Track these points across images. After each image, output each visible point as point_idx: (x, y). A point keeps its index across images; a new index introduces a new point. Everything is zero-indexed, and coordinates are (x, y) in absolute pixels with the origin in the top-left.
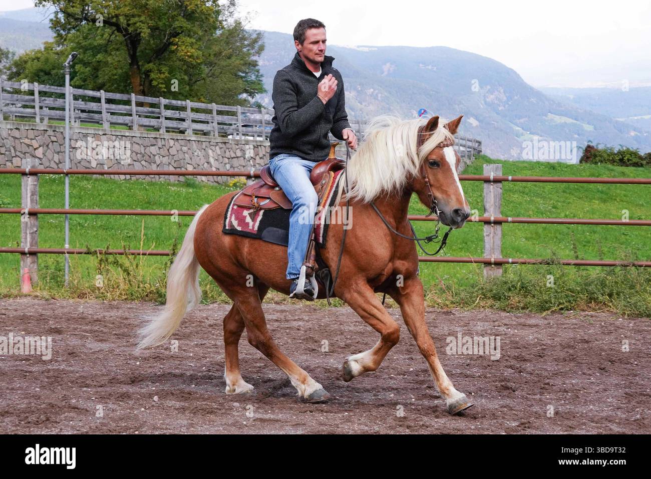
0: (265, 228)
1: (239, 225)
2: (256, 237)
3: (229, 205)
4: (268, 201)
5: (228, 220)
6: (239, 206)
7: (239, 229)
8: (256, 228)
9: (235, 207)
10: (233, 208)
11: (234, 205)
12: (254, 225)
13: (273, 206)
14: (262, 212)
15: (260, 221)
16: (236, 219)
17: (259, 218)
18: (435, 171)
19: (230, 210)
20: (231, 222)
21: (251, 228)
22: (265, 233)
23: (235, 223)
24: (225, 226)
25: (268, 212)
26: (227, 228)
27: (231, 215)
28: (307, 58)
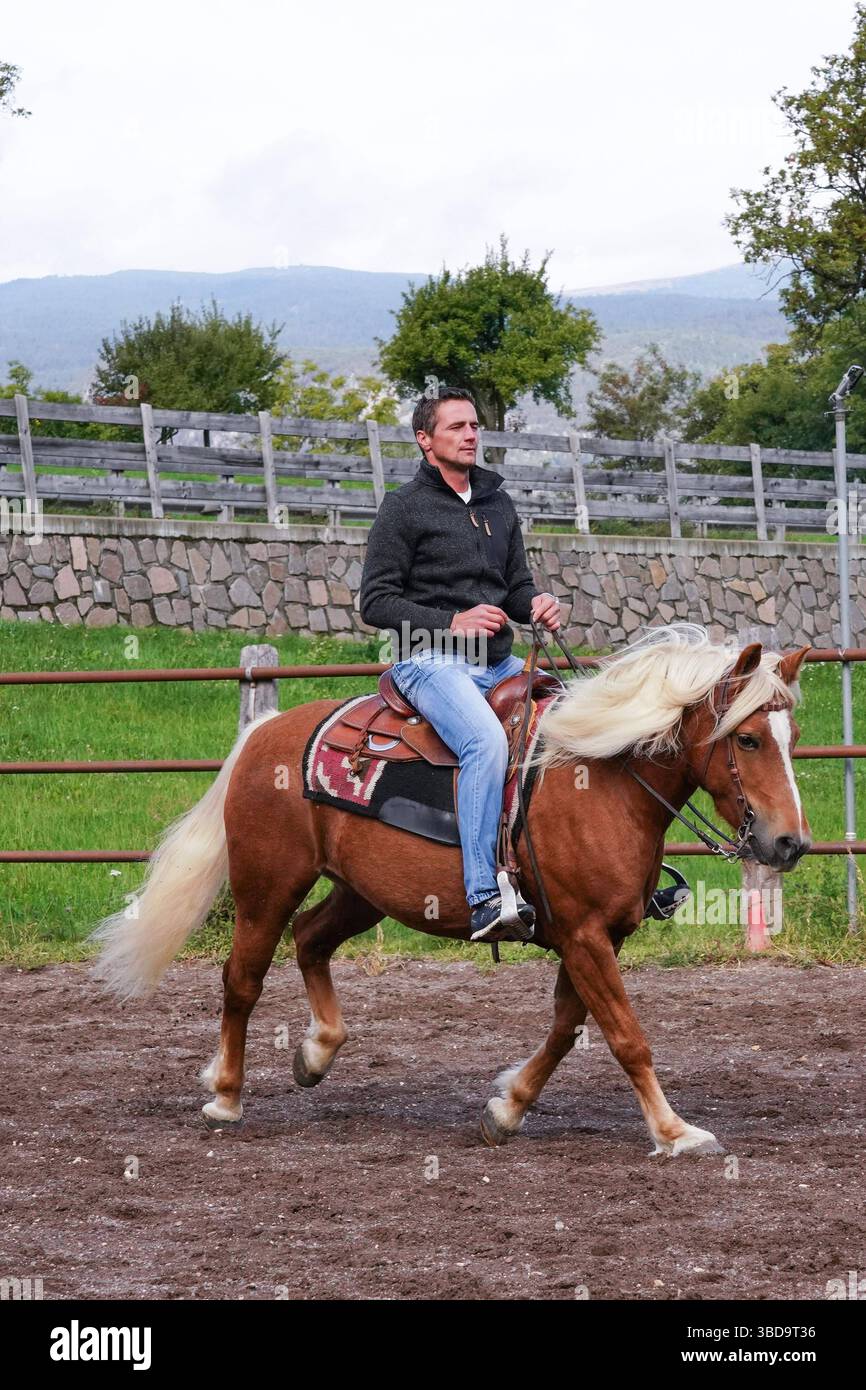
0: (386, 800)
1: (332, 786)
2: (368, 813)
3: (312, 741)
4: (393, 744)
5: (309, 773)
6: (332, 748)
7: (334, 793)
8: (368, 796)
9: (325, 748)
10: (319, 750)
11: (322, 742)
12: (363, 790)
13: (407, 755)
14: (381, 765)
15: (378, 783)
16: (327, 772)
17: (376, 777)
18: (749, 755)
19: (313, 751)
20: (315, 779)
21: (356, 793)
22: (387, 809)
23: (325, 781)
24: (306, 785)
25: (394, 766)
26: (311, 788)
27: (316, 763)
28: (442, 459)
